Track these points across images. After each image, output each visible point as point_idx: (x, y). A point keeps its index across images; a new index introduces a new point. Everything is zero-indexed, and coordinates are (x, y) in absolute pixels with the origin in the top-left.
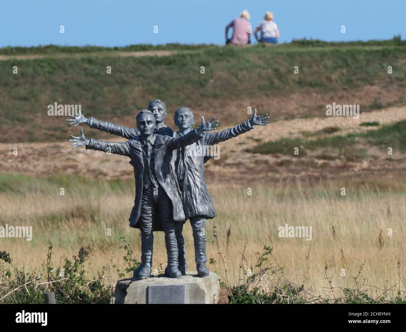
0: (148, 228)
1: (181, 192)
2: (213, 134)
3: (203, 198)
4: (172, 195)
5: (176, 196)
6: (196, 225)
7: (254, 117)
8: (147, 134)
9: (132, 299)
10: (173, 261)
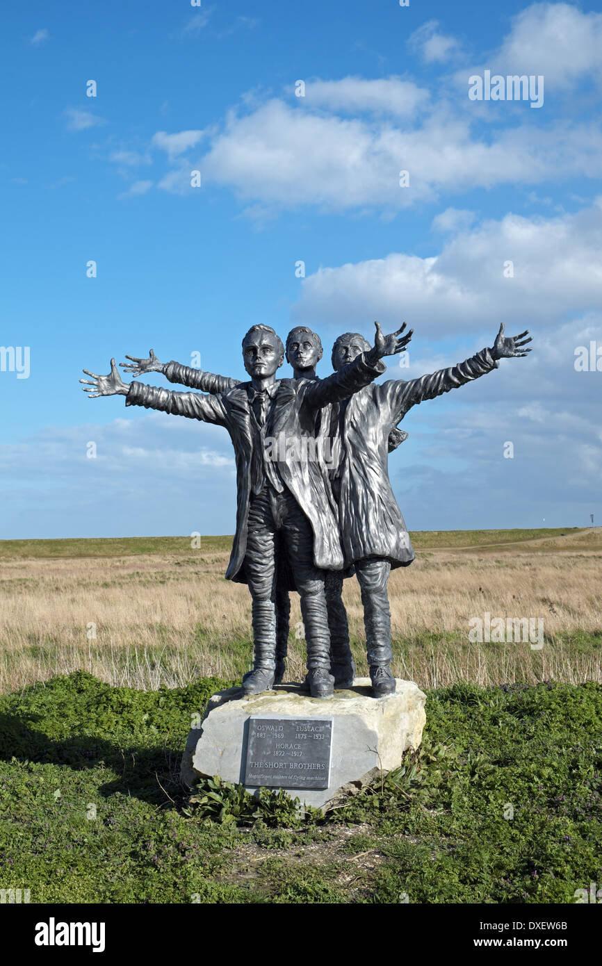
0: (262, 582)
3: (384, 518)
4: (315, 511)
8: (260, 374)
9: (211, 746)
10: (318, 656)
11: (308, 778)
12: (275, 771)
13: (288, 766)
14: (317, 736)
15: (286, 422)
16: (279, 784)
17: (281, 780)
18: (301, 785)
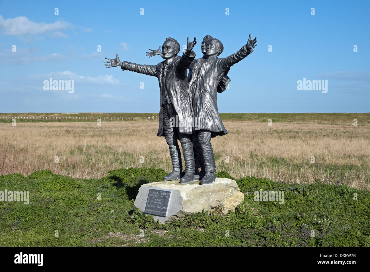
9: (140, 198)
10: (188, 168)
11: (161, 212)
12: (153, 209)
13: (157, 207)
14: (166, 197)
15: (171, 76)
16: (153, 214)
17: (154, 212)
18: (159, 215)
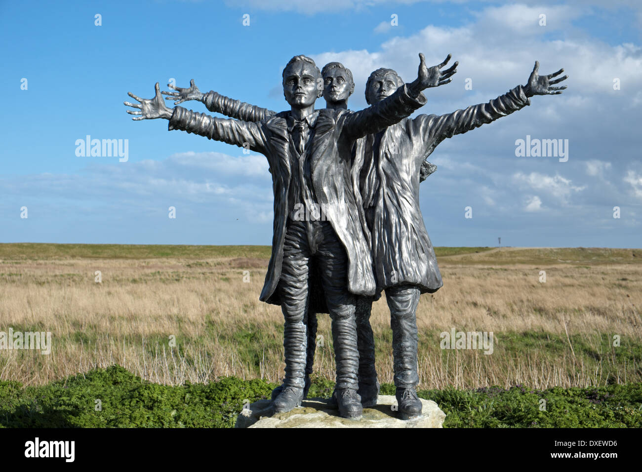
0: (295, 305)
1: (369, 234)
2: (442, 118)
3: (416, 248)
4: (349, 238)
5: (358, 239)
6: (397, 304)
7: (534, 77)
8: (300, 103)
